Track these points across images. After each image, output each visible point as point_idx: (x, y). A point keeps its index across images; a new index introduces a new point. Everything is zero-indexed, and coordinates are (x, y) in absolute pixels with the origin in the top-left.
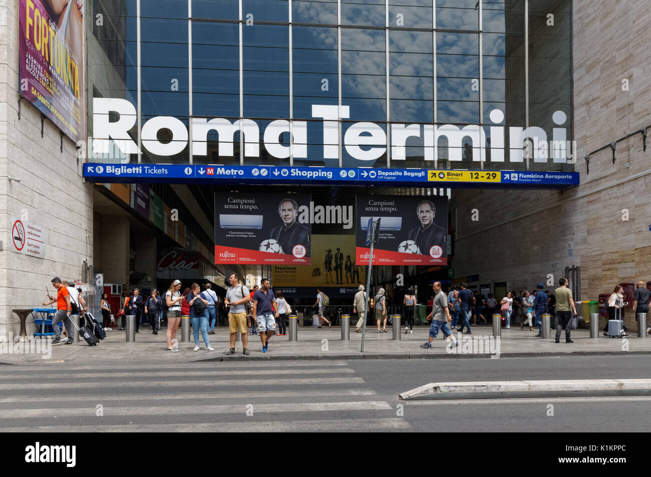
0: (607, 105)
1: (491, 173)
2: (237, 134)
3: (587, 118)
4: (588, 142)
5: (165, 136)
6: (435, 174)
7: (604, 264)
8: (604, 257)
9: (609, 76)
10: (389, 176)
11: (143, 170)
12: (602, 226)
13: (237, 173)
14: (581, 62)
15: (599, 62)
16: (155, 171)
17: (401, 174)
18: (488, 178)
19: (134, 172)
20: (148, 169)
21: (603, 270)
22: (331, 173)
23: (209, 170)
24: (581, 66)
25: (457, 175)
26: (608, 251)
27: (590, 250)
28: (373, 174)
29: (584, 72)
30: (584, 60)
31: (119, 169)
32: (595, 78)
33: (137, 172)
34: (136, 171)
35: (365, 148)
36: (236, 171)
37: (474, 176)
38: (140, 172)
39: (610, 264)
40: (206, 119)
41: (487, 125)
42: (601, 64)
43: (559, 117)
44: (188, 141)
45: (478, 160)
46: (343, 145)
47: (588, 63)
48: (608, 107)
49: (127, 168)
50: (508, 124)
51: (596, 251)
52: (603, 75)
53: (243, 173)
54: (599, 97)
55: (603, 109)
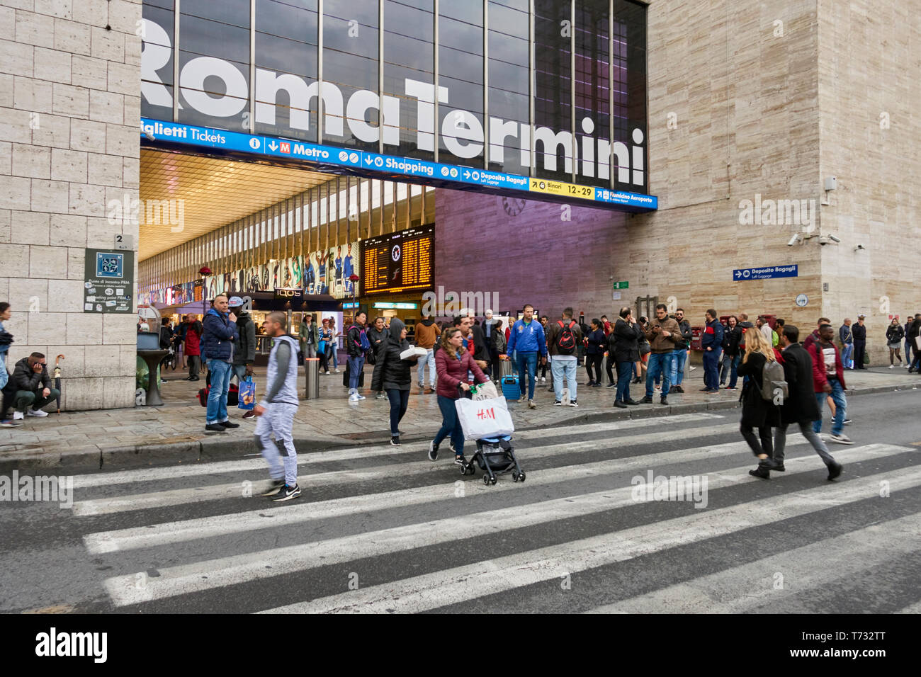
0: (698, 130)
1: (587, 188)
2: (315, 102)
3: (669, 141)
4: (670, 166)
5: (214, 87)
6: (536, 183)
7: (693, 296)
8: (694, 289)
9: (701, 101)
10: (492, 180)
11: (189, 133)
12: (691, 255)
13: (320, 154)
14: (660, 80)
15: (688, 85)
16: (207, 138)
17: (503, 179)
18: (584, 194)
19: (175, 135)
20: (196, 132)
21: (692, 302)
22: (432, 169)
23: (283, 145)
24: (660, 84)
25: (557, 187)
26: (699, 282)
27: (674, 280)
28: (476, 176)
29: (665, 92)
30: (664, 79)
31: (152, 127)
32: (681, 100)
33: (180, 136)
34: (177, 133)
35: (463, 142)
36: (319, 152)
37: (572, 190)
38: (185, 136)
39: (703, 295)
40: (275, 74)
41: (580, 134)
42: (690, 87)
43: (637, 135)
44: (249, 100)
45: (571, 172)
46: (440, 135)
47: (672, 83)
48: (700, 134)
49: (164, 128)
50: (596, 135)
51: (682, 281)
52: (693, 100)
53: (327, 156)
54: (687, 121)
55: (693, 134)
